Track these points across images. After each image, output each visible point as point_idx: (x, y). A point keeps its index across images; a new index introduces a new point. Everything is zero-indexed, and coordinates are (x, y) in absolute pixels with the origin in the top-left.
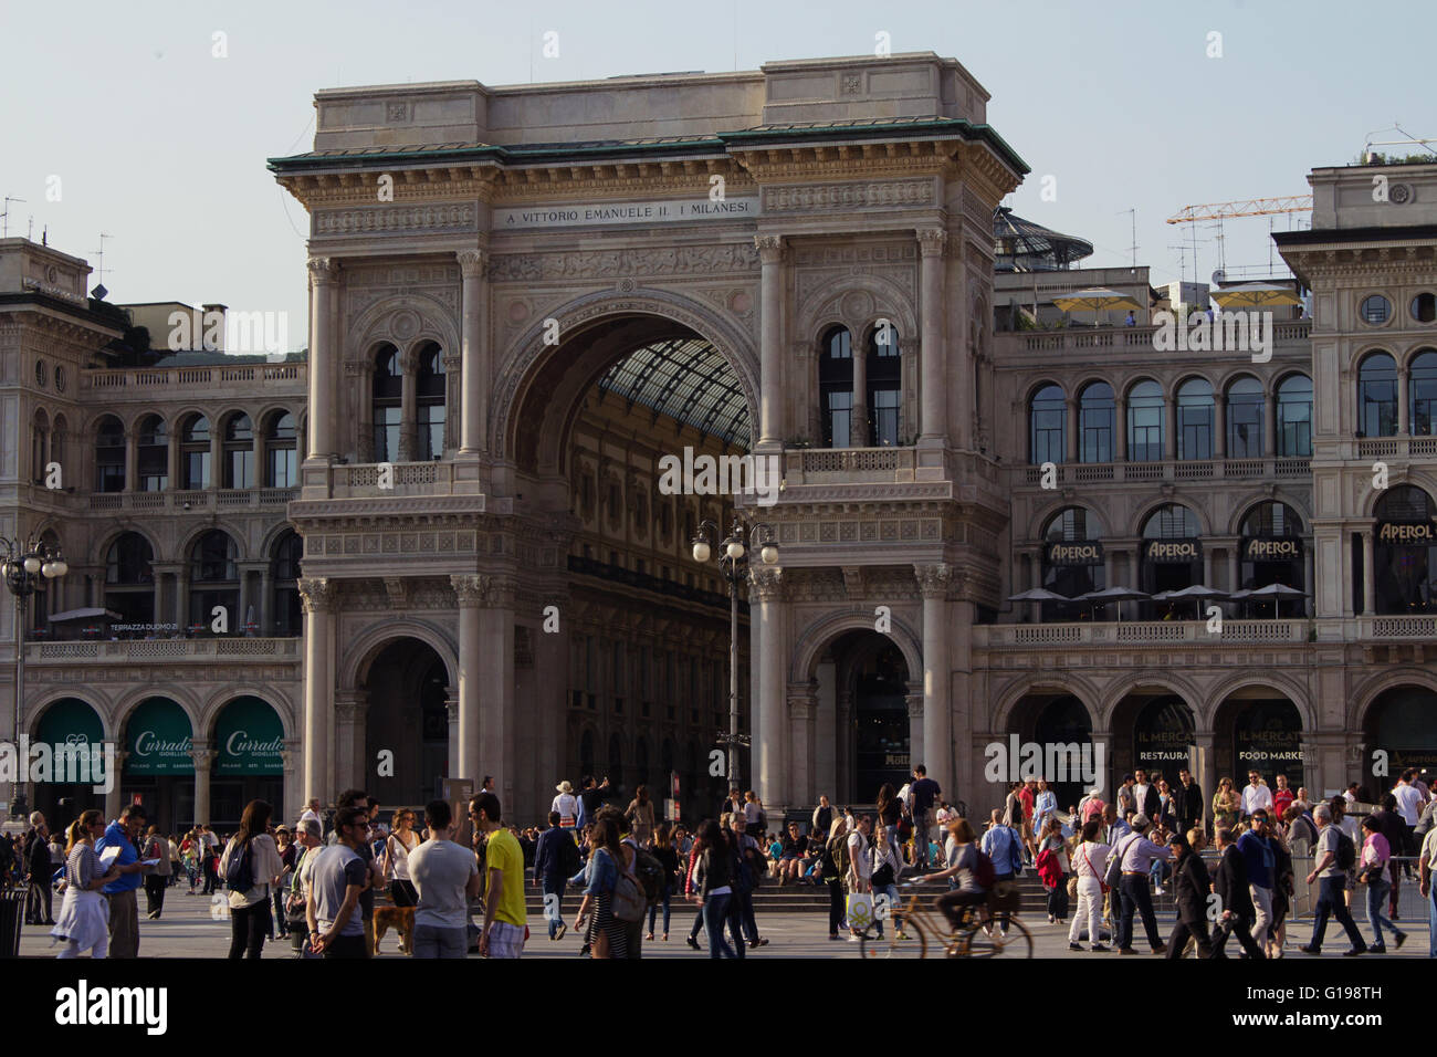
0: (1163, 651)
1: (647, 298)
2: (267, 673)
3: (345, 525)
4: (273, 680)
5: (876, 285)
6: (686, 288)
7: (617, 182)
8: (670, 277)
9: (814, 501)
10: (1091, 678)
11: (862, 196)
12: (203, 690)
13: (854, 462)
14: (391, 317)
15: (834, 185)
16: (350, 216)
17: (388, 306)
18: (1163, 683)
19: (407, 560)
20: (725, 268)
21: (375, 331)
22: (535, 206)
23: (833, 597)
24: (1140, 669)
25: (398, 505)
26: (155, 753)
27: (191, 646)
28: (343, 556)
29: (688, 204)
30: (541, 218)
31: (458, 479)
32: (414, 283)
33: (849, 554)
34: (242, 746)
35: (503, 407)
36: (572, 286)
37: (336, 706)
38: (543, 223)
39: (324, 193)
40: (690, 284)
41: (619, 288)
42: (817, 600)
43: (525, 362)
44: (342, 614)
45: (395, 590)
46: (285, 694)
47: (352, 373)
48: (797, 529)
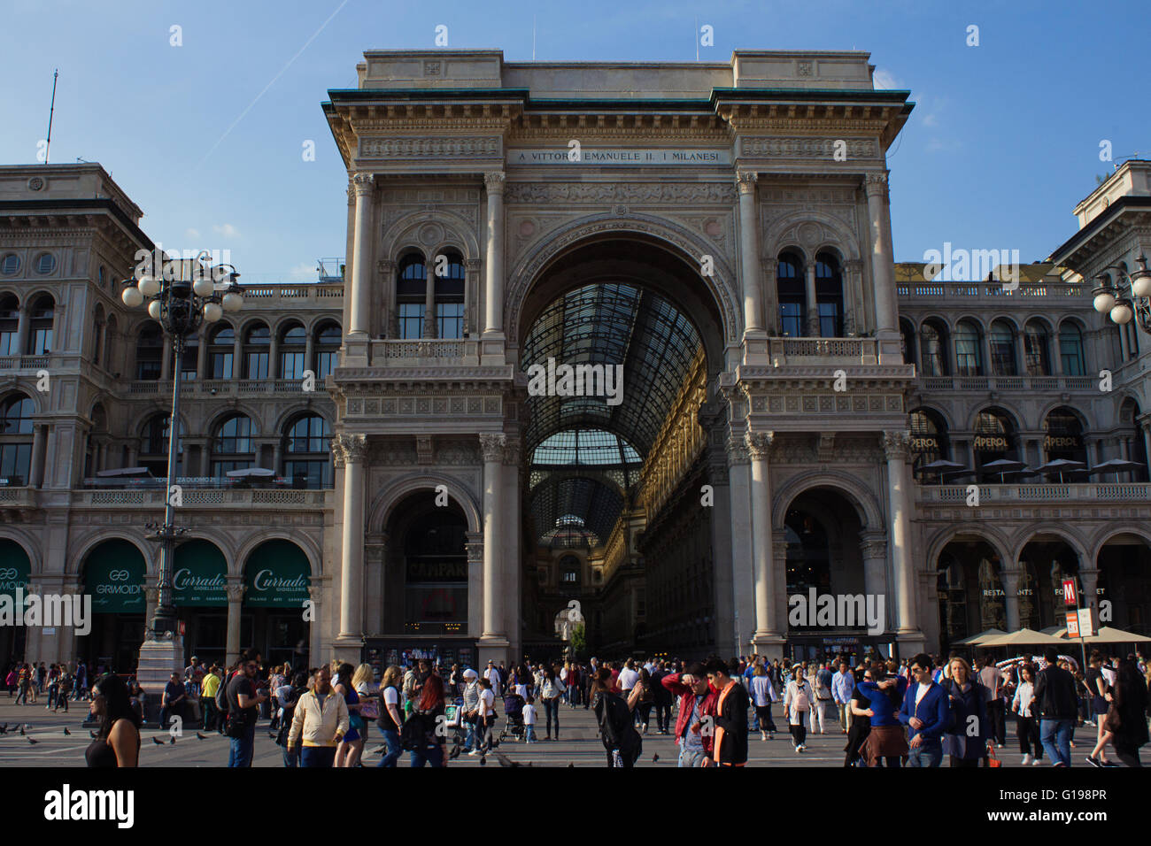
0: (1056, 506)
1: (638, 220)
2: (297, 519)
3: (384, 389)
4: (302, 525)
5: (825, 219)
6: (670, 215)
7: (614, 132)
8: (657, 205)
9: (801, 377)
10: (1002, 528)
11: (819, 148)
12: (238, 533)
13: (827, 348)
14: (419, 228)
15: (798, 138)
16: (391, 143)
17: (417, 219)
18: (1057, 532)
19: (439, 420)
20: (702, 200)
21: (404, 239)
22: (543, 148)
23: (803, 460)
24: (1039, 520)
25: (433, 372)
26: (190, 587)
27: (229, 496)
28: (381, 415)
29: (670, 153)
30: (548, 157)
31: (485, 354)
32: (438, 202)
33: (828, 422)
34: (267, 583)
35: (516, 300)
36: (572, 209)
37: (365, 547)
38: (548, 160)
39: (371, 122)
40: (671, 212)
41: (614, 212)
42: (789, 462)
43: (535, 266)
44: (371, 468)
45: (424, 447)
46: (314, 538)
47: (385, 270)
48: (784, 401)
